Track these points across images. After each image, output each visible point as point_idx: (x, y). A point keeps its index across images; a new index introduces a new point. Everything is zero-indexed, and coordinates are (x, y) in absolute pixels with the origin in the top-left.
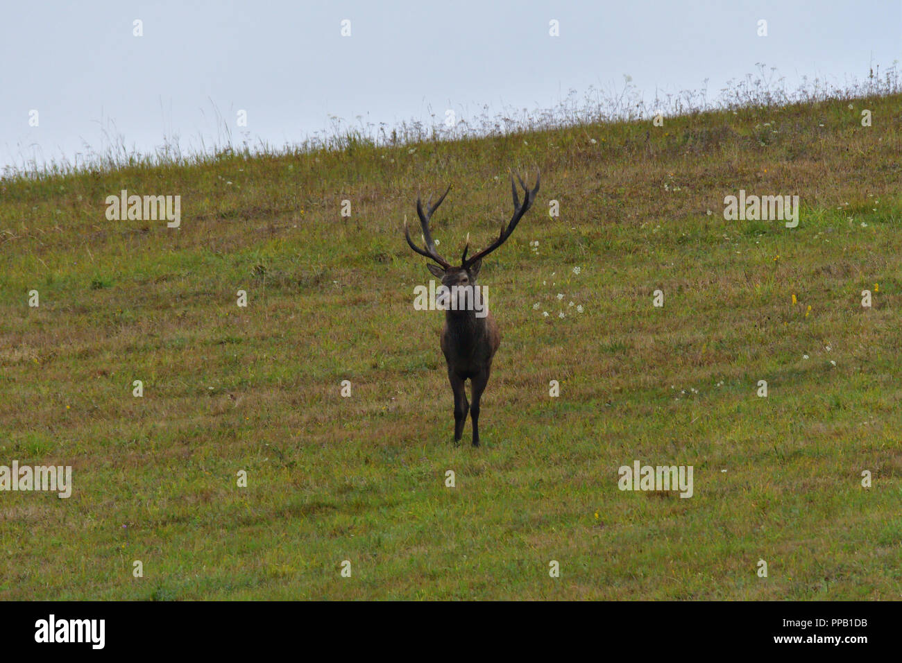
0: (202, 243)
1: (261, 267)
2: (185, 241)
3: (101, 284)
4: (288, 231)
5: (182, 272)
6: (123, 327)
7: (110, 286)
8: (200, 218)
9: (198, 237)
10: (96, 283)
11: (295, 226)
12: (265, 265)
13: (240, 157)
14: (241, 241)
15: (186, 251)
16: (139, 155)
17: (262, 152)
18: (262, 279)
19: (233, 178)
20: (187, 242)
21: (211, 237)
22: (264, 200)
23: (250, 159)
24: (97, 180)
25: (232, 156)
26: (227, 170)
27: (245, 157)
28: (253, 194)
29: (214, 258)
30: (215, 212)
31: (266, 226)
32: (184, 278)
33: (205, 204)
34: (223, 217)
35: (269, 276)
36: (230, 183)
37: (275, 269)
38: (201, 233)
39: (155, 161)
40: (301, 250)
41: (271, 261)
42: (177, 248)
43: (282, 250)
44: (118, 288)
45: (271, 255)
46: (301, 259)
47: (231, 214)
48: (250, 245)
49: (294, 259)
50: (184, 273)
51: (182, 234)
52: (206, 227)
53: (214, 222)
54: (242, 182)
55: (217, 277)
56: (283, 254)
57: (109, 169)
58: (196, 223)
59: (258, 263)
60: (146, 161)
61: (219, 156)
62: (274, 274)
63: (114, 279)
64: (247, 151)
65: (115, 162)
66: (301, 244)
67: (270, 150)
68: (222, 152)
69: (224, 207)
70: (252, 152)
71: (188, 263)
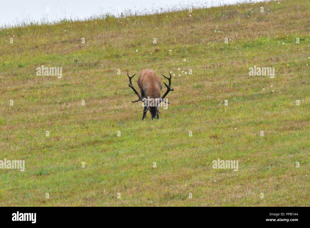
0: (56, 51)
1: (76, 60)
2: (50, 51)
3: (21, 66)
4: (86, 47)
5: (49, 61)
6: (29, 80)
7: (24, 66)
8: (55, 43)
9: (55, 49)
10: (19, 65)
11: (88, 45)
12: (78, 59)
13: (69, 21)
14: (69, 51)
15: (51, 54)
16: (34, 21)
17: (76, 20)
18: (77, 64)
19: (66, 29)
20: (51, 51)
21: (59, 49)
22: (77, 37)
23: (72, 22)
24: (20, 30)
25: (66, 21)
26: (65, 26)
27: (71, 22)
28: (73, 34)
29: (60, 57)
30: (60, 41)
31: (78, 45)
32: (50, 63)
33: (57, 38)
34: (63, 42)
35: (79, 63)
36: (65, 31)
37: (81, 60)
38: (56, 48)
39: (40, 24)
40: (90, 54)
41: (80, 58)
42: (47, 53)
43: (83, 54)
44: (27, 67)
45: (80, 55)
46: (90, 56)
47: (66, 41)
48: (72, 52)
49: (87, 57)
50: (50, 62)
51: (49, 48)
52: (57, 46)
53: (60, 44)
54: (70, 30)
55: (61, 63)
56: (84, 55)
57: (24, 26)
58: (54, 45)
59: (75, 58)
60: (37, 24)
61: (62, 21)
62: (81, 62)
63: (26, 64)
64: (71, 19)
65: (26, 24)
66: (90, 52)
67: (79, 19)
68: (63, 20)
69: (63, 39)
70: (73, 20)
71: (51, 58)
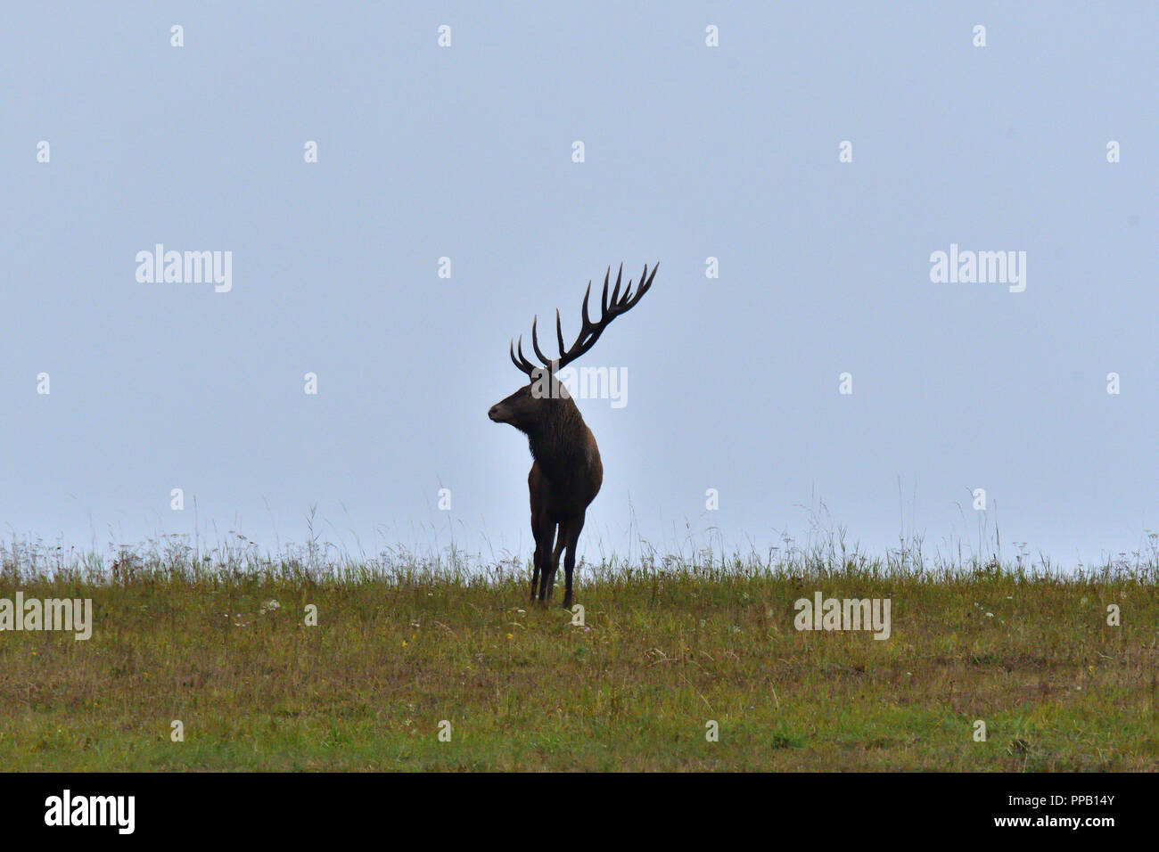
0: (939, 698)
1: (1023, 742)
2: (917, 693)
3: (786, 741)
4: (1068, 694)
5: (906, 736)
7: (800, 746)
8: (941, 661)
9: (937, 687)
10: (779, 740)
11: (1079, 688)
12: (1029, 740)
13: (1010, 577)
14: (997, 701)
15: (916, 706)
16: (863, 559)
17: (1042, 574)
18: (1023, 760)
19: (995, 607)
20: (918, 693)
21: (955, 690)
22: (1038, 645)
23: (1023, 582)
24: (798, 589)
25: (998, 573)
26: (989, 596)
27: (1017, 579)
28: (1022, 634)
29: (957, 722)
30: (964, 654)
31: (1036, 683)
32: (909, 746)
33: (951, 641)
34: (975, 663)
35: (1033, 756)
36: (990, 615)
37: (1043, 747)
38: (940, 684)
39: (884, 571)
40: (1084, 724)
41: (1038, 736)
42: (903, 701)
43: (1055, 721)
44: (811, 750)
45: (1040, 726)
46: (1082, 737)
47: (986, 660)
48: (1010, 709)
49: (1072, 735)
50: (910, 739)
51: (912, 682)
52: (948, 675)
53: (961, 669)
54: (1009, 613)
55: (957, 750)
56: (1057, 726)
57: (817, 575)
58: (933, 668)
59: (1017, 737)
60: (871, 571)
61: (979, 574)
62: (1040, 754)
63: (807, 737)
64: (1020, 570)
65: (826, 567)
66: (1085, 716)
67: (1055, 572)
68: (984, 568)
69: (977, 649)
70: (1028, 573)
71: (916, 725)
